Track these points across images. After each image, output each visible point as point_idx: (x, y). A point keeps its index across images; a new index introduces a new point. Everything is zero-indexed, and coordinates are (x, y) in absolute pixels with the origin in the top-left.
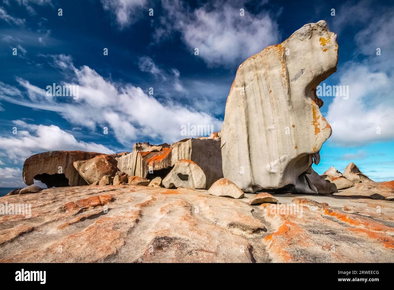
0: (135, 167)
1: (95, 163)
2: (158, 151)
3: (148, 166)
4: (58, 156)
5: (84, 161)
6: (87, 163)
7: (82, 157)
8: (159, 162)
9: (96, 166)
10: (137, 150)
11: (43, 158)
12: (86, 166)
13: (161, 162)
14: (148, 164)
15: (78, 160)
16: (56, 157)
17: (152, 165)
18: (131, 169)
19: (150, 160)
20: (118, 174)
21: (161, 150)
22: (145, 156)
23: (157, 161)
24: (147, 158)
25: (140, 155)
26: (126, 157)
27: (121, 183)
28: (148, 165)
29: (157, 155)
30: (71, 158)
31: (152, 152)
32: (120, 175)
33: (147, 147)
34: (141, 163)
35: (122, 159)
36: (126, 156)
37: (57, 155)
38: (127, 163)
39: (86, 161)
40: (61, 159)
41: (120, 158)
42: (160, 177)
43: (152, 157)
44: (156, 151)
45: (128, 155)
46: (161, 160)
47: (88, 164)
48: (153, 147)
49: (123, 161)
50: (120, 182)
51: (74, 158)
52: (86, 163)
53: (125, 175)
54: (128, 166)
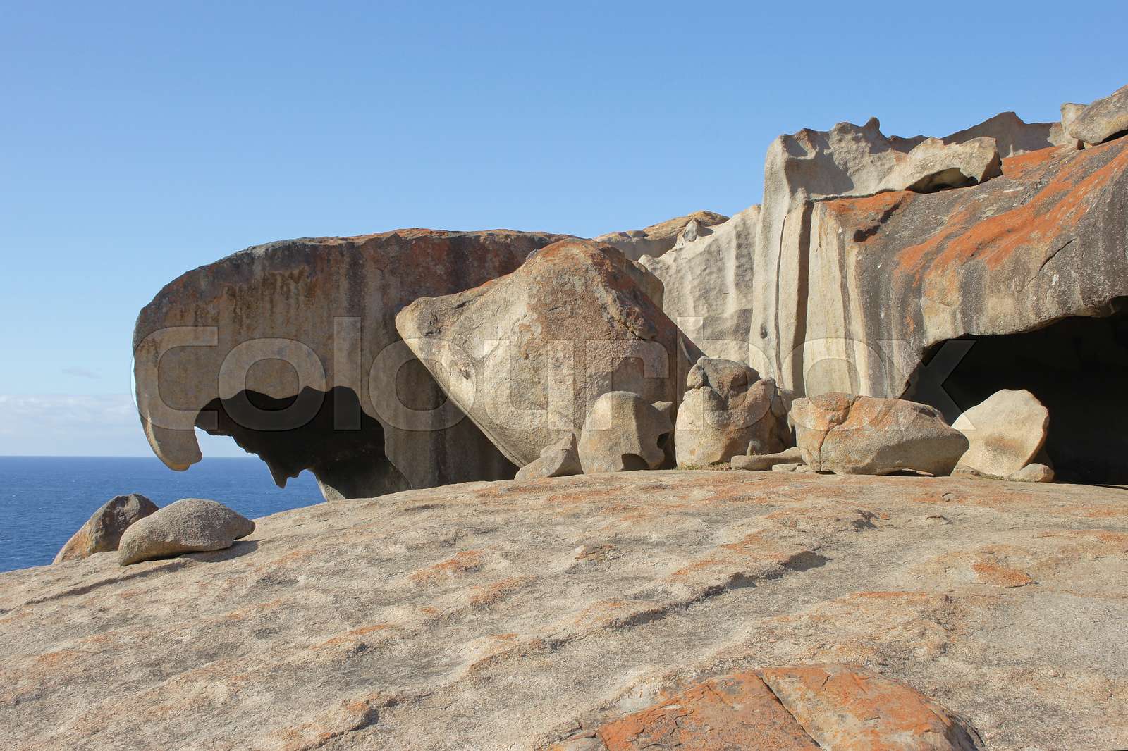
0: (793, 321)
1: (533, 307)
2: (970, 181)
3: (913, 303)
4: (301, 273)
5: (454, 299)
6: (480, 309)
7: (440, 270)
8: (1019, 268)
9: (538, 329)
10: (793, 192)
11: (225, 297)
12: (471, 329)
13: (1035, 266)
14: (913, 288)
15: (415, 295)
16: (292, 286)
17: (955, 297)
18: (764, 334)
19: (930, 257)
20: (705, 383)
21: (993, 170)
22: (873, 231)
23: (997, 259)
24: (890, 239)
25: (832, 222)
26: (708, 251)
27: (732, 449)
28: (918, 292)
29: (973, 216)
30: (373, 279)
31: (916, 188)
32: (721, 386)
33: (867, 159)
34: (844, 287)
35: (682, 262)
36: (708, 240)
37: (296, 272)
38: (722, 292)
39: (469, 294)
40: (319, 292)
41: (667, 258)
42: (1024, 394)
43: (930, 227)
44: (946, 179)
45: (719, 230)
46: (1041, 249)
47: (487, 313)
48: (918, 154)
49: (690, 277)
50: (724, 441)
51: (392, 280)
52: (473, 307)
53: (755, 390)
54: (727, 315)
